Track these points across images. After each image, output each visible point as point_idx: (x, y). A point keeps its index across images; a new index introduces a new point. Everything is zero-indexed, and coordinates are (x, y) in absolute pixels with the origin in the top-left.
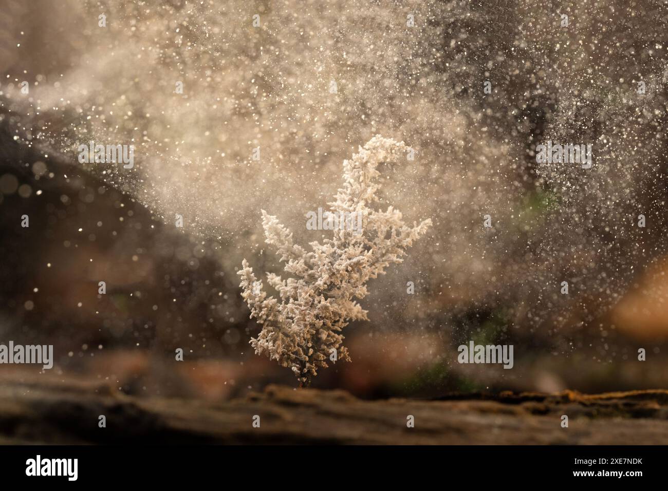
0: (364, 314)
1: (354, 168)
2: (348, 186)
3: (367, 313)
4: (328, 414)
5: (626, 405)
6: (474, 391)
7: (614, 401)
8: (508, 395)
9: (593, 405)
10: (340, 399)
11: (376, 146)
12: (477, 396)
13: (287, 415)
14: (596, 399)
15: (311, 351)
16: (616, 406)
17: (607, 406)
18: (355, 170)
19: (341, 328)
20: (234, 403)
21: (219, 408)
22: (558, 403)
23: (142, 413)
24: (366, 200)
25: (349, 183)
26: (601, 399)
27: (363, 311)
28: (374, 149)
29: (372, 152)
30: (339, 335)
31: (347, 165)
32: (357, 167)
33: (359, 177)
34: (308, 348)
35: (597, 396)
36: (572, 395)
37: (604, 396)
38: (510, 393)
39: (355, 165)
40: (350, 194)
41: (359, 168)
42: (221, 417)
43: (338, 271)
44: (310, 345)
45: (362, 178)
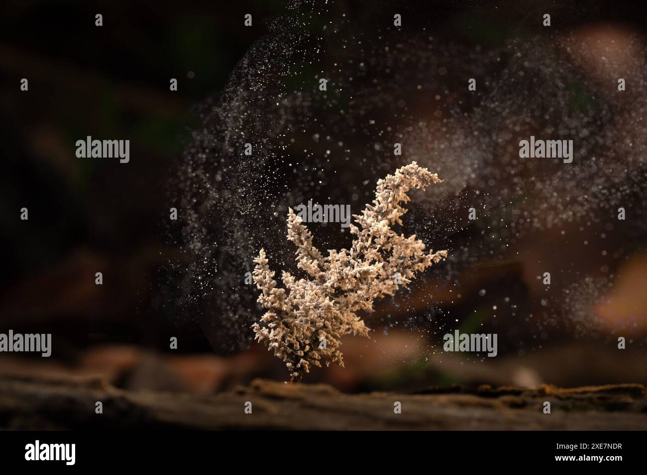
0: (366, 330)
1: (386, 188)
2: (376, 204)
3: (369, 331)
4: (312, 407)
5: (600, 398)
6: (454, 385)
7: (589, 395)
8: (487, 389)
9: (568, 398)
10: (324, 393)
11: (411, 172)
12: (456, 390)
13: (273, 408)
14: (571, 393)
15: (307, 348)
16: (590, 400)
17: (582, 400)
18: (387, 190)
19: (340, 335)
20: (221, 397)
21: (207, 402)
22: (534, 396)
23: (132, 406)
24: (390, 220)
25: (378, 201)
26: (577, 393)
27: (366, 327)
28: (408, 174)
29: (405, 177)
30: (337, 340)
31: (380, 184)
32: (389, 188)
33: (388, 198)
34: (305, 345)
35: (572, 390)
36: (548, 389)
37: (580, 390)
38: (488, 387)
39: (387, 186)
40: (376, 212)
41: (391, 189)
42: (209, 410)
43: (347, 275)
44: (307, 342)
45: (390, 199)
